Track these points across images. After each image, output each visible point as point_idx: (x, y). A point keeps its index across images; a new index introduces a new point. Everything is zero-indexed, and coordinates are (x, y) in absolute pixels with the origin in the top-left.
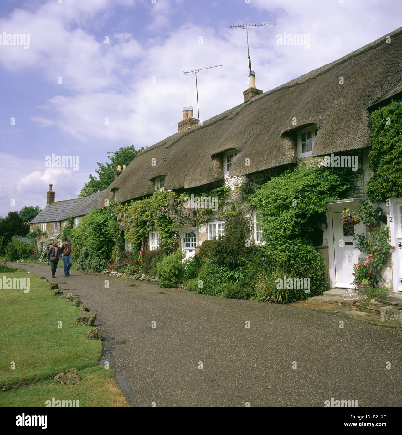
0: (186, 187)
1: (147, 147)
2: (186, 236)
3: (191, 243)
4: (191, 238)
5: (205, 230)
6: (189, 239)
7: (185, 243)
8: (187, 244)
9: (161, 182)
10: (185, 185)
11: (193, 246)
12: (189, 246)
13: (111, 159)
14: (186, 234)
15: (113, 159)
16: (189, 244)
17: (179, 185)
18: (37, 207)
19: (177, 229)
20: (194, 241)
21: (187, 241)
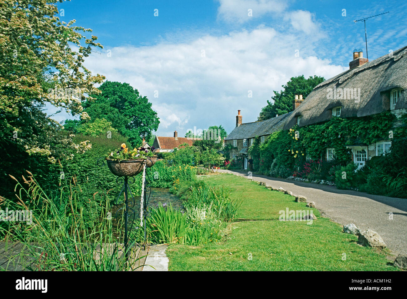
0: (358, 116)
1: (315, 76)
2: (358, 153)
3: (361, 158)
4: (361, 154)
5: (374, 149)
6: (360, 155)
7: (357, 158)
8: (358, 159)
9: (337, 111)
10: (357, 114)
11: (363, 160)
12: (360, 160)
13: (284, 87)
14: (358, 151)
15: (286, 88)
16: (360, 159)
17: (353, 114)
18: (221, 126)
19: (350, 147)
20: (364, 156)
21: (358, 157)
